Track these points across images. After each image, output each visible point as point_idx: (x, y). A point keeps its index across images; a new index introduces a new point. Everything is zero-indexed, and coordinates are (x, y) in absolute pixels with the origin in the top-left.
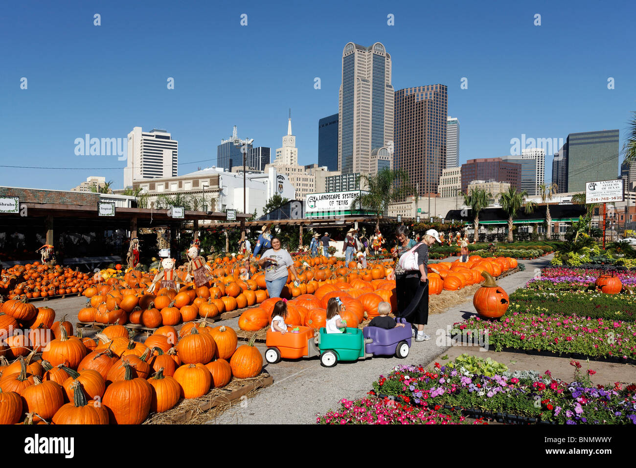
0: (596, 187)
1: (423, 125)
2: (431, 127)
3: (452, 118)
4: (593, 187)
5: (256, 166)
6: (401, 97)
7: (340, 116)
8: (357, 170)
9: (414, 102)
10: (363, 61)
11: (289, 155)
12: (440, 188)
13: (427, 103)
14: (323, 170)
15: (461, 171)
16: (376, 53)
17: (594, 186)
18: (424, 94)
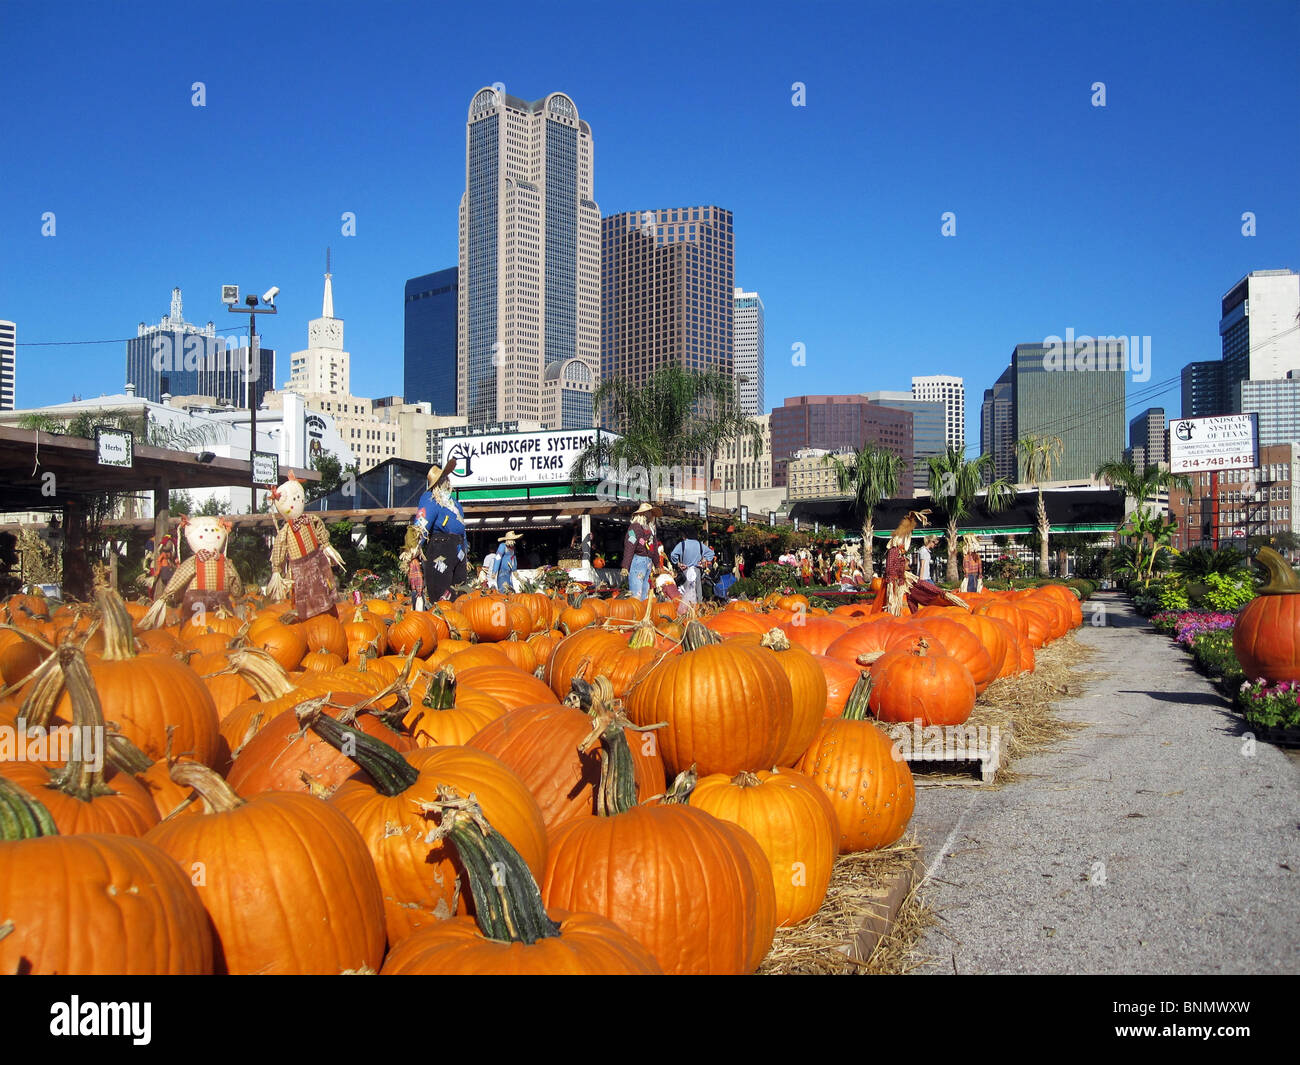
0: (1193, 430)
1: (675, 307)
2: (695, 311)
3: (744, 291)
4: (1185, 433)
5: (235, 397)
6: (617, 232)
7: (463, 272)
8: (507, 416)
9: (651, 248)
10: (521, 137)
11: (327, 370)
12: (719, 468)
13: (684, 251)
14: (419, 411)
15: (770, 425)
16: (555, 119)
17: (1189, 430)
18: (676, 228)
